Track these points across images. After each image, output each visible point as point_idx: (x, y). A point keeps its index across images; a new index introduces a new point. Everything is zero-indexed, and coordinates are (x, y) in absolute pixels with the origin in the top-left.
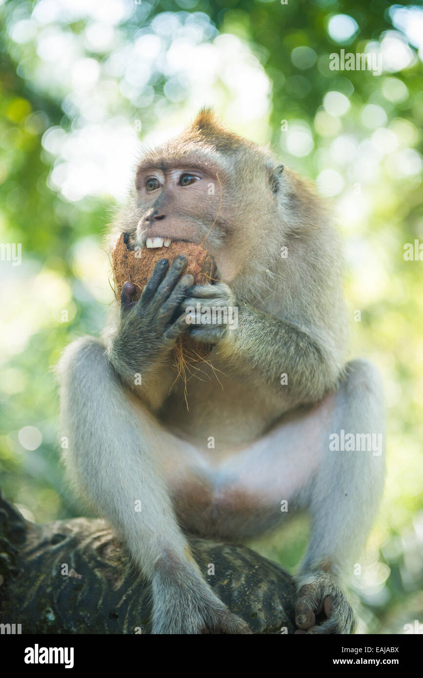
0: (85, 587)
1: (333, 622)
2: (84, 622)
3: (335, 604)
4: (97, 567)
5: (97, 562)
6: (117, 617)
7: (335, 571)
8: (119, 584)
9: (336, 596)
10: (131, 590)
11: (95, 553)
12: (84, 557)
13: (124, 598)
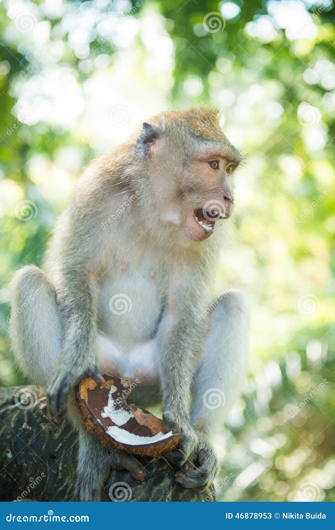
0: (34, 436)
1: (203, 468)
2: (32, 460)
3: (206, 456)
4: (42, 422)
5: (43, 418)
6: (55, 457)
7: (207, 431)
8: (57, 435)
9: (208, 450)
10: (66, 440)
11: (41, 412)
12: (34, 414)
13: (61, 445)
